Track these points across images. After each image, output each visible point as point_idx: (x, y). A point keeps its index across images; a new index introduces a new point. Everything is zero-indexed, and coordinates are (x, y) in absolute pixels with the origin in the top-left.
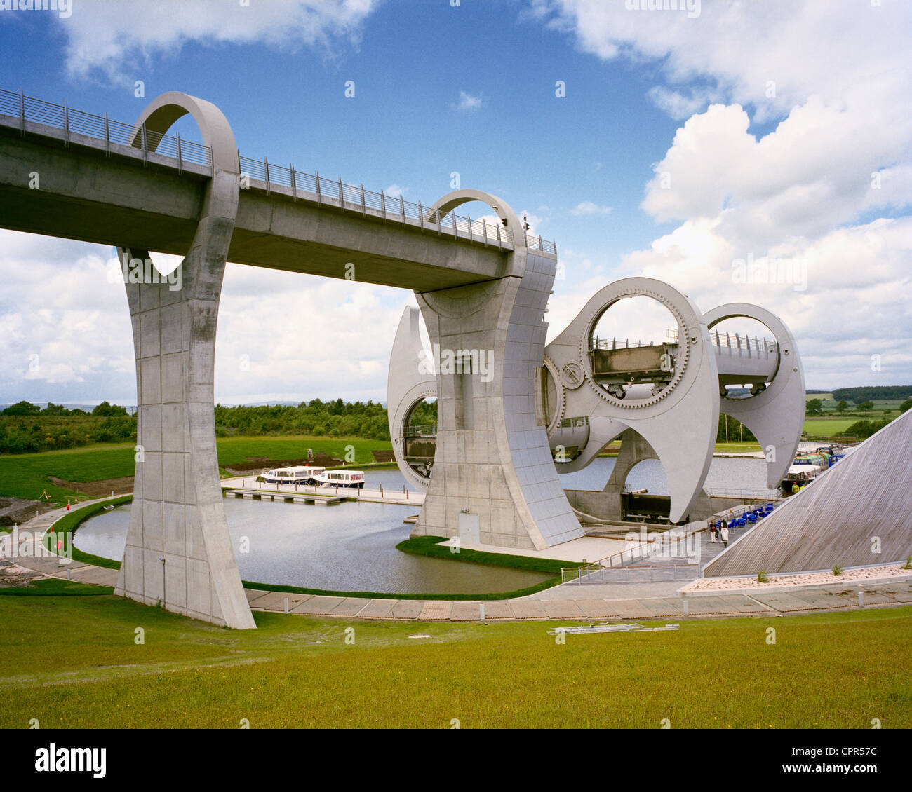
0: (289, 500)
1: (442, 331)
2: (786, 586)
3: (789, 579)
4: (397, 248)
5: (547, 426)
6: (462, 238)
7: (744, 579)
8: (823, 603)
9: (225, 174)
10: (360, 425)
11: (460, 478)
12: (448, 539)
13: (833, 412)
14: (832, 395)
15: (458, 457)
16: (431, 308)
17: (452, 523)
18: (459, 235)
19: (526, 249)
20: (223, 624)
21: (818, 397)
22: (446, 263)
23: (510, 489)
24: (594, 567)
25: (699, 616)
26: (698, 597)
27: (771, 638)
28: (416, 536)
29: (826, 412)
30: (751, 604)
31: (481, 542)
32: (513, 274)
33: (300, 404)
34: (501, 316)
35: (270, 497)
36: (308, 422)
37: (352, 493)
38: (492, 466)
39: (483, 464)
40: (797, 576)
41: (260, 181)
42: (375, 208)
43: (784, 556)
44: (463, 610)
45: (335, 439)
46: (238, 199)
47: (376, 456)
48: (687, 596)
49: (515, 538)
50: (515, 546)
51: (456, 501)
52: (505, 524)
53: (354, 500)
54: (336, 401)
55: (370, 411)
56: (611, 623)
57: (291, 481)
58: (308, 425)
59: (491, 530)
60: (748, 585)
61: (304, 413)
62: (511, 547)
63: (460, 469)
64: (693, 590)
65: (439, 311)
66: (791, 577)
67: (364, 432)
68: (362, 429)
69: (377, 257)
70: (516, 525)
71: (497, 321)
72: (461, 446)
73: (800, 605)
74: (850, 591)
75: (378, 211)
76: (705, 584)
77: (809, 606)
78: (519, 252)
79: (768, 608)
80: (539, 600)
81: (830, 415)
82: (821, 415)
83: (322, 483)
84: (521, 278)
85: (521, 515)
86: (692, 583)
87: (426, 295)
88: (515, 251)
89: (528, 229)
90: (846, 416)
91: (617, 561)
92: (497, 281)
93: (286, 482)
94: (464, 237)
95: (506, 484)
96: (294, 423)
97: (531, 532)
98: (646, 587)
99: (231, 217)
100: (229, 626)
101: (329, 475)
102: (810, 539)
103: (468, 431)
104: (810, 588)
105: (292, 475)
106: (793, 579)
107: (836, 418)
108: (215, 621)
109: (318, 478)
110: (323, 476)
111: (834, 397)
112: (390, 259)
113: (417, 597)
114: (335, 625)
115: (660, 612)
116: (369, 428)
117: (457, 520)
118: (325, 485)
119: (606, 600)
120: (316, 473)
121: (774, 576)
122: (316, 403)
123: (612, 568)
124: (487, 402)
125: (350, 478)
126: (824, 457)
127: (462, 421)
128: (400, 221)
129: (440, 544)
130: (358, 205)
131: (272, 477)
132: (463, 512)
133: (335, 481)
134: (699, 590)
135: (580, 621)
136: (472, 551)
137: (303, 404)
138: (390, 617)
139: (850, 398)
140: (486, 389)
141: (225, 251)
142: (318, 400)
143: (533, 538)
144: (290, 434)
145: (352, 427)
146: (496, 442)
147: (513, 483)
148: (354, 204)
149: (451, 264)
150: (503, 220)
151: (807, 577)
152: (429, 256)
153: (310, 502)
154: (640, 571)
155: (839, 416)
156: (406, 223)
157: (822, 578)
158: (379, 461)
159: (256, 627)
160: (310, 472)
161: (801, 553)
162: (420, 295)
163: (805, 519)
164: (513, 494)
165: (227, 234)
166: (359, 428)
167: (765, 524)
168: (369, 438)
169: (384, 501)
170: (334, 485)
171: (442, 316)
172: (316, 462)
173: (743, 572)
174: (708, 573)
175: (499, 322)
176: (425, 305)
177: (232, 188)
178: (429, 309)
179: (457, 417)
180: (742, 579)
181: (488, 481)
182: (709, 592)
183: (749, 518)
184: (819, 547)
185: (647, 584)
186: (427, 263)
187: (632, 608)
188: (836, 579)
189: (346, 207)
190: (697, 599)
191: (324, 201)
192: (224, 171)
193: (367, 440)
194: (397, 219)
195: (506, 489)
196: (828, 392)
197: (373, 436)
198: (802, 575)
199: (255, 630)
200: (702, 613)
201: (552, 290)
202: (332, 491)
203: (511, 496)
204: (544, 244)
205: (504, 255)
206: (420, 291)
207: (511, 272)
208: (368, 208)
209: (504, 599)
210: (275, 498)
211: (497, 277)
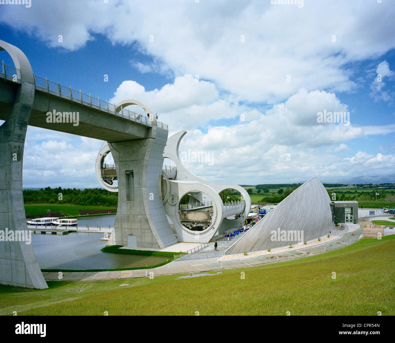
0: (43, 233)
1: (120, 159)
2: (254, 256)
3: (254, 254)
4: (104, 123)
5: (163, 200)
6: (132, 121)
7: (239, 255)
8: (266, 261)
9: (27, 83)
10: (72, 199)
11: (128, 221)
12: (123, 246)
13: (256, 193)
14: (255, 187)
15: (127, 212)
16: (115, 149)
17: (125, 239)
18: (131, 120)
19: (157, 127)
20: (33, 287)
21: (251, 188)
22: (125, 131)
23: (150, 225)
24: (185, 254)
25: (226, 269)
26: (225, 262)
27: (243, 277)
28: (109, 245)
29: (254, 193)
30: (243, 263)
31: (137, 247)
32: (152, 137)
33: (40, 189)
34: (146, 154)
35: (34, 232)
36: (46, 197)
37: (74, 228)
38: (142, 216)
39: (138, 215)
40: (256, 252)
41: (44, 88)
42: (96, 105)
43: (252, 246)
44: (138, 273)
45: (60, 205)
46: (34, 96)
47: (80, 212)
48: (220, 262)
49: (152, 244)
50: (152, 247)
51: (126, 230)
52: (148, 239)
53: (75, 232)
54: (58, 188)
55: (75, 193)
56: (196, 274)
57: (42, 224)
58: (46, 199)
59: (142, 241)
60: (241, 257)
61: (43, 194)
62: (150, 248)
63: (128, 217)
64: (222, 260)
65: (119, 151)
66: (254, 253)
67: (74, 202)
68: (73, 200)
69: (95, 127)
70: (152, 239)
71: (145, 156)
72: (129, 207)
73: (258, 262)
74: (273, 257)
75: (97, 106)
76: (226, 257)
77: (262, 263)
78: (154, 128)
79: (249, 265)
80: (167, 267)
81: (255, 195)
82: (252, 195)
83: (58, 225)
84: (154, 139)
85: (154, 235)
86: (221, 257)
87: (112, 144)
88: (153, 128)
89: (157, 118)
90: (260, 195)
91: (193, 251)
92: (144, 140)
93: (40, 225)
94: (133, 120)
95: (148, 223)
96: (39, 198)
97: (158, 242)
98: (206, 260)
99: (31, 104)
100: (36, 288)
101: (60, 221)
102: (260, 240)
103: (131, 202)
104: (261, 256)
105: (43, 222)
106: (255, 254)
107: (257, 195)
108: (28, 287)
109: (55, 222)
110: (57, 221)
111: (256, 188)
112: (101, 128)
113: (118, 270)
114: (85, 284)
115: (212, 268)
116: (76, 200)
117: (127, 238)
118: (59, 226)
119: (192, 266)
120: (54, 220)
121: (249, 253)
122: (48, 189)
123: (192, 253)
124: (140, 190)
125: (71, 222)
126: (257, 210)
127: (129, 198)
128: (107, 112)
129: (120, 248)
130: (89, 104)
131: (33, 223)
132: (129, 235)
133: (64, 224)
134: (224, 260)
135: (184, 274)
136: (135, 250)
137: (42, 189)
138: (108, 278)
139: (261, 188)
140: (140, 184)
141: (27, 120)
142: (49, 187)
143: (159, 244)
144: (38, 203)
145: (68, 200)
146: (144, 206)
147: (150, 222)
148: (87, 103)
149: (127, 131)
150: (148, 114)
151: (260, 253)
152: (118, 127)
153: (54, 233)
154: (202, 254)
155: (258, 195)
156: (109, 113)
157: (264, 253)
158: (81, 214)
159: (48, 288)
160: (52, 220)
161: (257, 245)
162: (110, 143)
163: (259, 233)
164: (151, 227)
165: (29, 112)
166: (72, 200)
167: (246, 235)
168: (76, 205)
169: (89, 231)
170: (63, 225)
171: (120, 153)
172: (52, 216)
173: (238, 252)
174: (227, 253)
175: (145, 157)
176: (112, 148)
177: (31, 90)
178: (114, 150)
179: (127, 196)
180: (238, 255)
181: (141, 222)
182: (228, 260)
183: (236, 233)
184: (263, 242)
185: (206, 259)
186: (117, 130)
187: (203, 268)
188: (269, 253)
189: (83, 104)
190: (225, 263)
191: (74, 100)
192: (27, 82)
193: (75, 205)
194: (105, 110)
195: (148, 225)
196: (254, 186)
197: (78, 204)
198: (258, 252)
199: (48, 289)
200: (227, 268)
201: (166, 144)
202: (64, 228)
203: (150, 227)
204: (163, 125)
205: (148, 129)
206: (110, 142)
207: (151, 136)
208: (93, 105)
209: (153, 268)
210: (36, 232)
211: (145, 138)
